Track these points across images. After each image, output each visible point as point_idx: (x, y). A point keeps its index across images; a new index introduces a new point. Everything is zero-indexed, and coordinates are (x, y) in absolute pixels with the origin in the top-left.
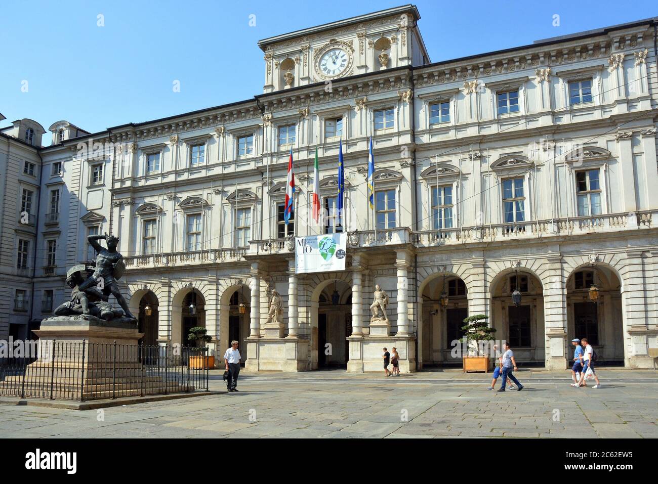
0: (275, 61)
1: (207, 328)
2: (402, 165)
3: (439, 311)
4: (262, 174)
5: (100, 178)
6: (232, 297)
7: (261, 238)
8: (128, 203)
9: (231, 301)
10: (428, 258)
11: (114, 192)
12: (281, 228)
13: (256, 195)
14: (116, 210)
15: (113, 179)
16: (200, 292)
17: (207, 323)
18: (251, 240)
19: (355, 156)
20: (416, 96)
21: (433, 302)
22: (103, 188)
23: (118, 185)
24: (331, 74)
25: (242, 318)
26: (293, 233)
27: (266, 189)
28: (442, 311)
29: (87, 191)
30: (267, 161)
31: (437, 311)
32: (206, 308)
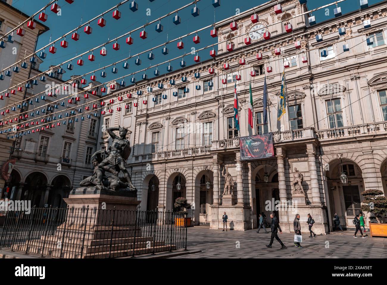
0: (223, 36)
1: (187, 198)
2: (304, 88)
3: (337, 188)
4: (218, 101)
5: (131, 110)
6: (201, 179)
7: (219, 139)
8: (144, 123)
9: (201, 181)
10: (328, 148)
11: (137, 117)
12: (230, 133)
13: (215, 114)
14: (138, 127)
15: (137, 110)
16: (183, 175)
17: (187, 195)
18: (213, 140)
19: (273, 85)
20: (310, 44)
21: (332, 181)
22: (132, 115)
23: (139, 113)
24: (256, 39)
25: (208, 191)
26: (238, 135)
27: (221, 109)
28: (339, 187)
29: (123, 117)
30: (220, 93)
31: (335, 187)
32: (186, 185)
